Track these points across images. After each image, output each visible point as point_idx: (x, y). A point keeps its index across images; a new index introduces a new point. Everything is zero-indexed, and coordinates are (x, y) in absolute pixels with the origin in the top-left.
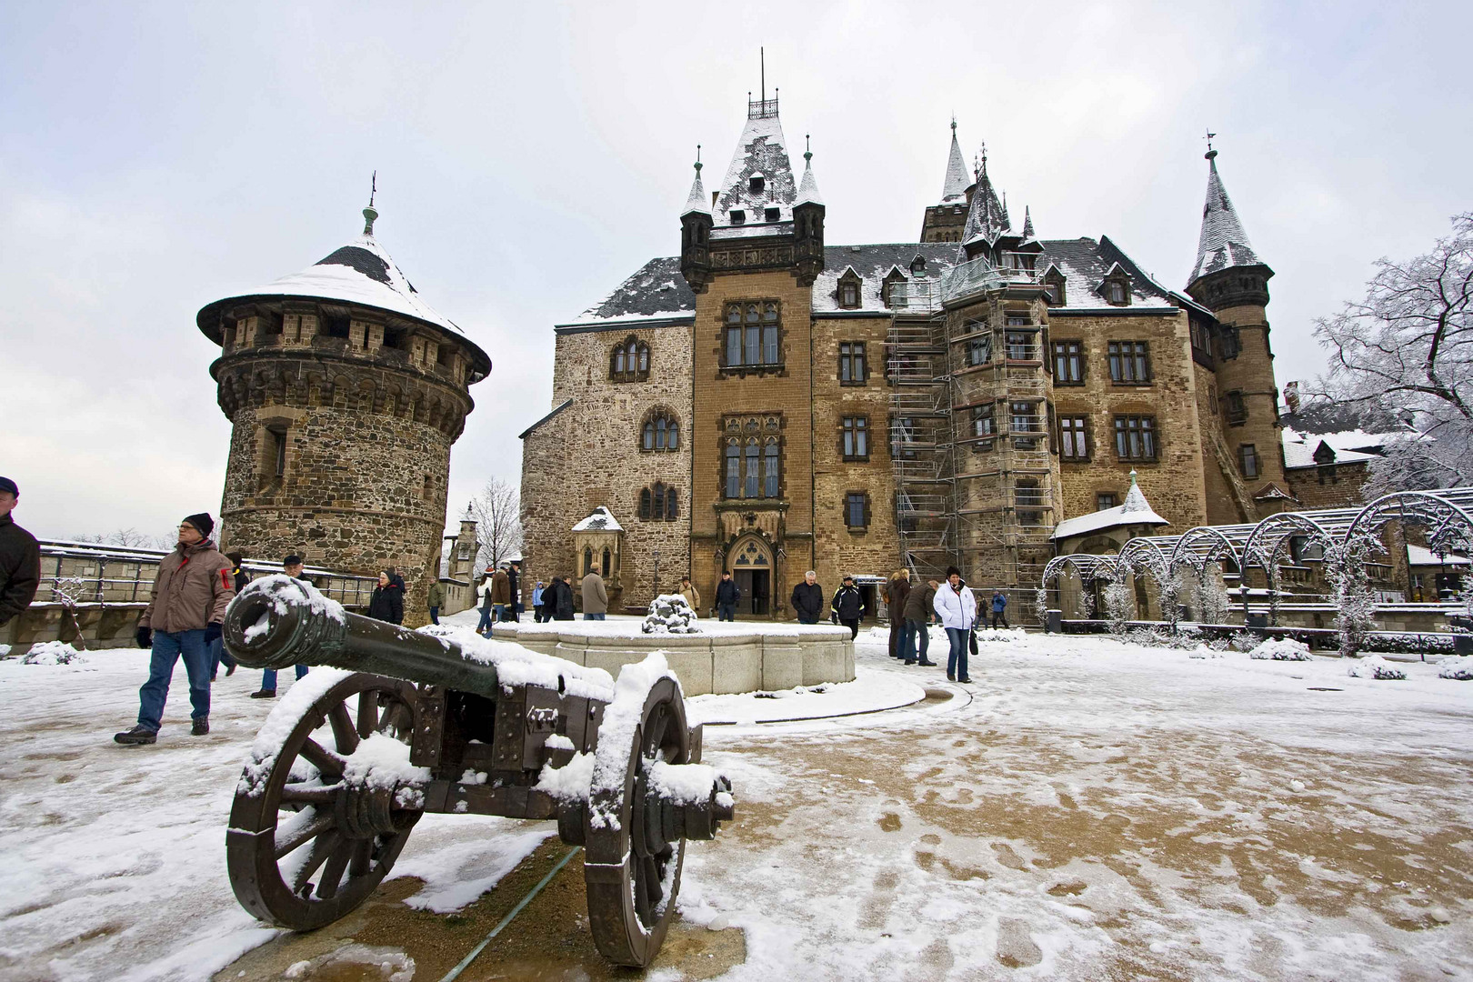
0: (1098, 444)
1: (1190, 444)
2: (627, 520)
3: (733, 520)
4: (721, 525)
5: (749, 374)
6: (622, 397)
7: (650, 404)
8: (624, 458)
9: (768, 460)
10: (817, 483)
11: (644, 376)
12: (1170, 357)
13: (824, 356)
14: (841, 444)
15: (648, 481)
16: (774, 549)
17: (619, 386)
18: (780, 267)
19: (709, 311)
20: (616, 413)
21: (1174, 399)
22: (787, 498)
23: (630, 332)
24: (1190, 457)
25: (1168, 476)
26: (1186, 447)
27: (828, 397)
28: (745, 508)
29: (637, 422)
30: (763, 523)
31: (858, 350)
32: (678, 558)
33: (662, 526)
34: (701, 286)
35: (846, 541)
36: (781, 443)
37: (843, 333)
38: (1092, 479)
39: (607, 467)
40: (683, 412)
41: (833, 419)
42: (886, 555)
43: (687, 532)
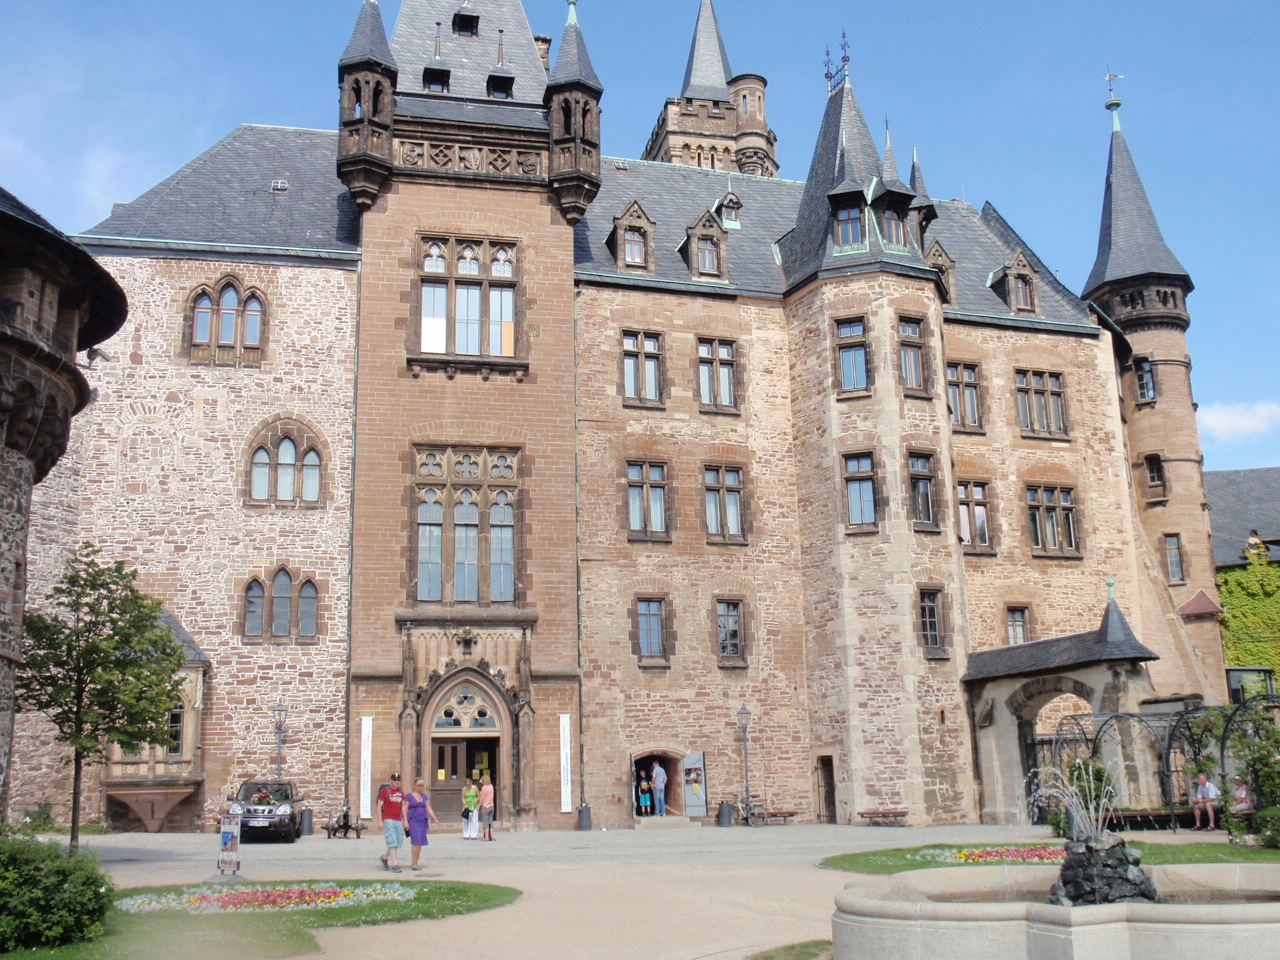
0: (1005, 527)
1: (1120, 531)
2: (215, 639)
3: (433, 644)
4: (410, 656)
5: (465, 371)
6: (210, 394)
7: (267, 413)
8: (211, 516)
9: (494, 533)
10: (583, 579)
11: (256, 354)
12: (1091, 399)
13: (595, 352)
14: (625, 510)
15: (261, 565)
16: (513, 697)
17: (202, 371)
18: (525, 185)
19: (388, 246)
20: (193, 425)
21: (1099, 463)
22: (533, 605)
23: (226, 267)
24: (1120, 552)
25: (1094, 579)
26: (1115, 536)
27: (601, 424)
28: (459, 622)
29: (239, 447)
30: (490, 651)
31: (650, 346)
32: (321, 717)
33: (290, 652)
34: (374, 198)
35: (635, 682)
36: (520, 505)
37: (626, 314)
38: (998, 583)
39: (173, 533)
40: (333, 429)
41: (611, 465)
42: (701, 707)
43: (341, 667)
